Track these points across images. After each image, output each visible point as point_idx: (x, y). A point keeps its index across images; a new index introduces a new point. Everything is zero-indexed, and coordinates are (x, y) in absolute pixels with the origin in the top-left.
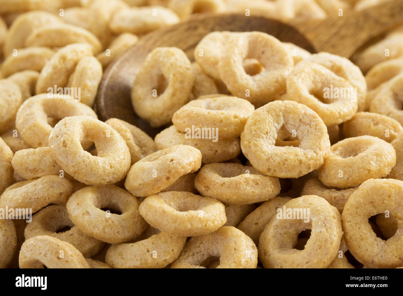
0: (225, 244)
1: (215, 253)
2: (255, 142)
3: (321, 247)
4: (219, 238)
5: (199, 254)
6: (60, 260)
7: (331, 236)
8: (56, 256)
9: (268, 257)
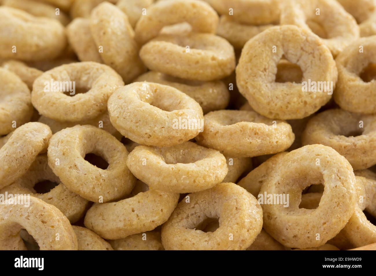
0: (224, 203)
1: (213, 214)
2: (253, 83)
3: (339, 204)
4: (216, 196)
5: (194, 216)
6: (45, 224)
7: (349, 190)
8: (40, 219)
9: (274, 221)
